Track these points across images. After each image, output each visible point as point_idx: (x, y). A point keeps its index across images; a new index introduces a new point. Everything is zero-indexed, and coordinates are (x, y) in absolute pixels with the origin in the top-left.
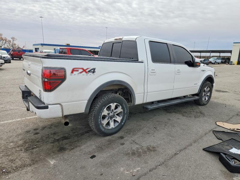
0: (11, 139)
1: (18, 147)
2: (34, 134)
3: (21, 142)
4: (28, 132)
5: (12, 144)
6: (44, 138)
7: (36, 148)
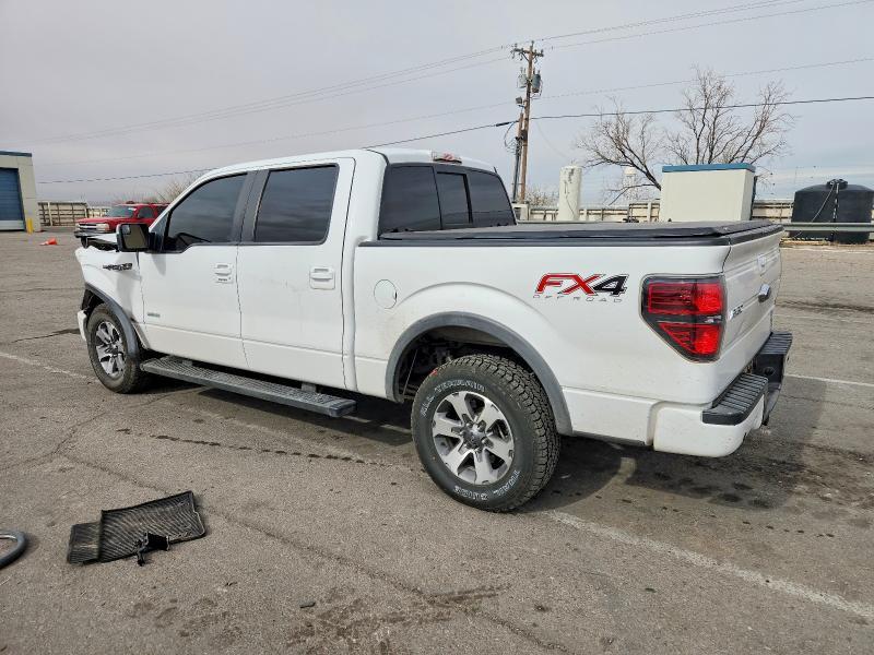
0: (826, 507)
1: (814, 482)
2: (749, 488)
3: (801, 487)
4: (762, 504)
5: (828, 495)
6: (736, 468)
7: (775, 461)
